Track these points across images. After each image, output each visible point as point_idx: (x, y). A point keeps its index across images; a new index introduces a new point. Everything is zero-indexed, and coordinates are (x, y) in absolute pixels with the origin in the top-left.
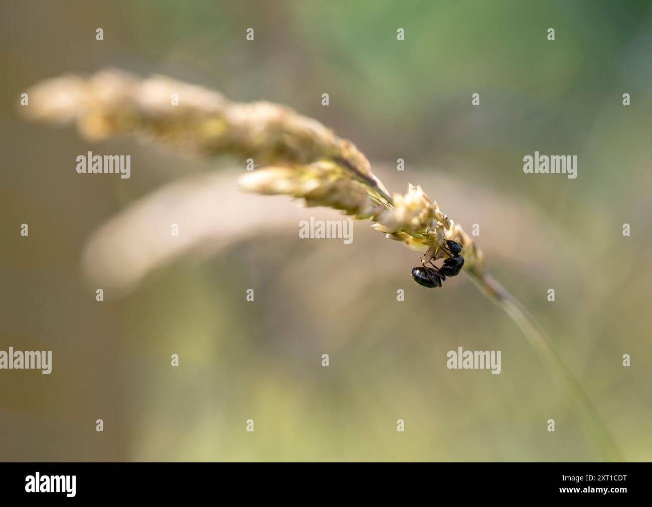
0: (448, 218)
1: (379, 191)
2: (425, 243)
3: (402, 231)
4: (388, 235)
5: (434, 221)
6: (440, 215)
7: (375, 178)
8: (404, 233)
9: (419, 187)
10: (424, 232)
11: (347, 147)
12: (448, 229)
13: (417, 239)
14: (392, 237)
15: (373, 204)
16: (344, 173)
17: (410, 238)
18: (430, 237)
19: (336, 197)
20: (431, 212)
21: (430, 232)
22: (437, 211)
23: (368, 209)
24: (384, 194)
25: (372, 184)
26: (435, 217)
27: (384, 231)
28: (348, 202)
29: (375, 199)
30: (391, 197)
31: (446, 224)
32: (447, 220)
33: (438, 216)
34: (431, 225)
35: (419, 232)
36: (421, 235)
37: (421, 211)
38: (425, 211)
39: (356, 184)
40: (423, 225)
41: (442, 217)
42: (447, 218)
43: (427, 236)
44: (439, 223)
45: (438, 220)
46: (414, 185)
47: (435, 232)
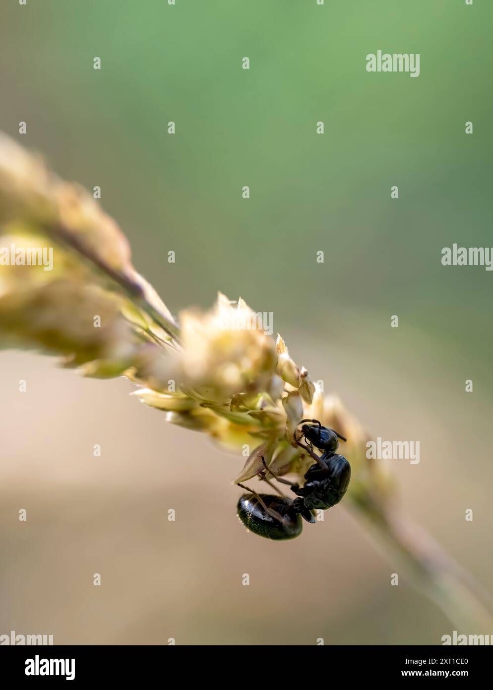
0: (309, 376)
1: (150, 310)
2: (255, 435)
3: (202, 405)
4: (170, 416)
5: (277, 379)
6: (290, 367)
7: (139, 279)
8: (208, 411)
9: (241, 302)
10: (253, 409)
11: (74, 205)
12: (309, 400)
13: (238, 425)
14: (180, 420)
15: (135, 339)
16: (68, 266)
17: (223, 423)
18: (267, 420)
19: (48, 318)
20: (269, 361)
21: (269, 408)
22: (284, 357)
23: (123, 349)
24: (161, 316)
25: (134, 292)
26: (280, 373)
27: (162, 406)
28: (76, 331)
29: (139, 330)
30: (177, 325)
31: (304, 389)
32: (306, 379)
33: (285, 369)
34: (269, 388)
35: (242, 407)
36: (246, 416)
37: (244, 353)
38: (256, 355)
39: (97, 290)
40: (251, 388)
41: (296, 372)
42: (305, 375)
43: (261, 416)
44: (289, 387)
45: (285, 379)
46: (230, 298)
47: (280, 408)
